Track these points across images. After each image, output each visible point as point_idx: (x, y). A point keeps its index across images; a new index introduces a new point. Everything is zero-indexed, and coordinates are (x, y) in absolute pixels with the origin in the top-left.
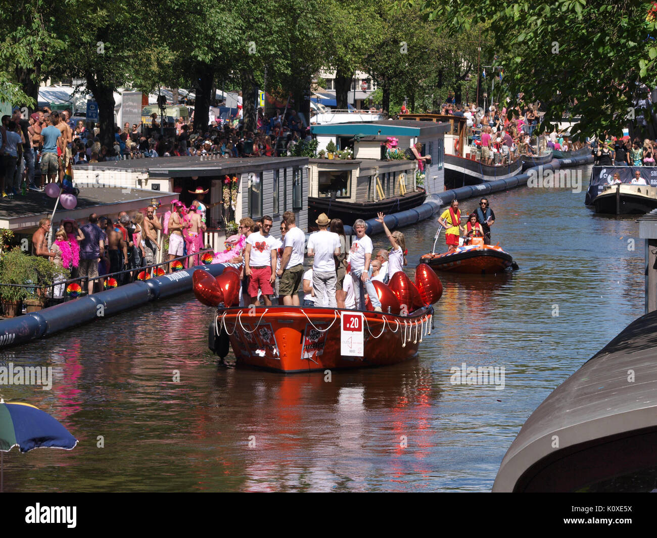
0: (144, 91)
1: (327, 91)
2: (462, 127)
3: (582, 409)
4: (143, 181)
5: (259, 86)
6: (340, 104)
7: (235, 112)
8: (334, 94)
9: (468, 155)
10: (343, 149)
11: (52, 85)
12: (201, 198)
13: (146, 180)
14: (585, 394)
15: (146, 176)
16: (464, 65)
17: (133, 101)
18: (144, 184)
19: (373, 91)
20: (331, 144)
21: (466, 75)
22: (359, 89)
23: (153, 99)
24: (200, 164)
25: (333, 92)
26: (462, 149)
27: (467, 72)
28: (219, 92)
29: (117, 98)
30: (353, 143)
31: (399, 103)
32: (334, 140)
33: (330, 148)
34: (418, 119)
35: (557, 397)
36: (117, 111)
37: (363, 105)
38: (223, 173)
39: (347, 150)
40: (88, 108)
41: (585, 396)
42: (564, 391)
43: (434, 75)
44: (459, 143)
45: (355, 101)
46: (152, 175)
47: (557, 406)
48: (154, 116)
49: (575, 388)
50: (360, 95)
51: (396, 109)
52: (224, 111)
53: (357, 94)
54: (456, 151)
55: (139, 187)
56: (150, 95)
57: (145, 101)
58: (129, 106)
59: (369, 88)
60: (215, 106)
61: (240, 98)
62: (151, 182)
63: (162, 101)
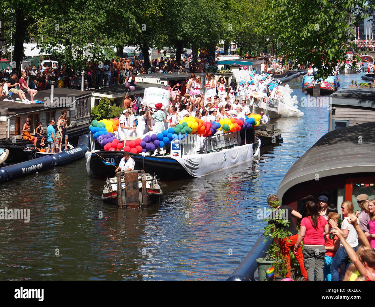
0: (159, 49)
1: (221, 48)
2: (267, 62)
3: (306, 169)
4: (158, 81)
5: (198, 46)
6: (225, 54)
7: (190, 56)
8: (224, 49)
9: (269, 71)
10: (226, 69)
11: (128, 47)
12: (179, 87)
13: (160, 81)
14: (308, 163)
15: (159, 79)
16: (268, 40)
17: (155, 52)
18: (159, 82)
19: (237, 49)
20: (222, 68)
21: (269, 43)
22: (232, 47)
23: (162, 51)
24: (178, 75)
25: (223, 49)
26: (267, 69)
27: (269, 42)
28: (184, 49)
29: (150, 52)
30: (230, 67)
31: (246, 53)
32: (223, 66)
33: (222, 69)
34: (252, 59)
35: (298, 164)
36: (150, 56)
37: (233, 53)
38: (186, 79)
39: (228, 70)
40: (140, 55)
41: (308, 164)
42: (300, 161)
43: (257, 43)
44: (266, 67)
45: (231, 51)
46: (162, 79)
47: (298, 168)
48: (162, 58)
49: (304, 160)
50: (232, 50)
51: (245, 55)
52: (186, 55)
53: (232, 49)
54: (265, 70)
55: (157, 83)
56: (161, 50)
57: (159, 52)
58: (154, 53)
59: (236, 47)
60: (183, 54)
61: (191, 51)
62: (161, 81)
63: (165, 53)
